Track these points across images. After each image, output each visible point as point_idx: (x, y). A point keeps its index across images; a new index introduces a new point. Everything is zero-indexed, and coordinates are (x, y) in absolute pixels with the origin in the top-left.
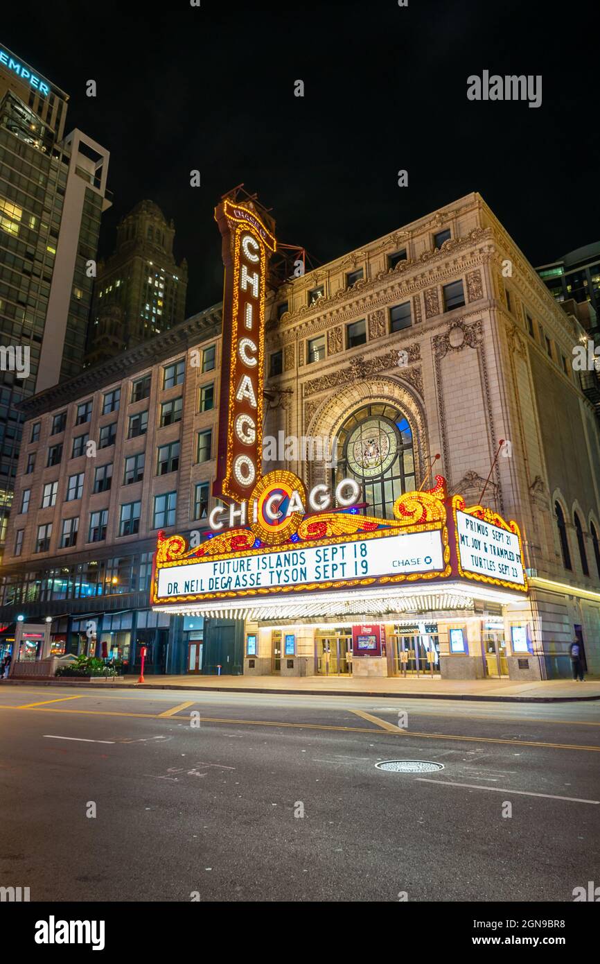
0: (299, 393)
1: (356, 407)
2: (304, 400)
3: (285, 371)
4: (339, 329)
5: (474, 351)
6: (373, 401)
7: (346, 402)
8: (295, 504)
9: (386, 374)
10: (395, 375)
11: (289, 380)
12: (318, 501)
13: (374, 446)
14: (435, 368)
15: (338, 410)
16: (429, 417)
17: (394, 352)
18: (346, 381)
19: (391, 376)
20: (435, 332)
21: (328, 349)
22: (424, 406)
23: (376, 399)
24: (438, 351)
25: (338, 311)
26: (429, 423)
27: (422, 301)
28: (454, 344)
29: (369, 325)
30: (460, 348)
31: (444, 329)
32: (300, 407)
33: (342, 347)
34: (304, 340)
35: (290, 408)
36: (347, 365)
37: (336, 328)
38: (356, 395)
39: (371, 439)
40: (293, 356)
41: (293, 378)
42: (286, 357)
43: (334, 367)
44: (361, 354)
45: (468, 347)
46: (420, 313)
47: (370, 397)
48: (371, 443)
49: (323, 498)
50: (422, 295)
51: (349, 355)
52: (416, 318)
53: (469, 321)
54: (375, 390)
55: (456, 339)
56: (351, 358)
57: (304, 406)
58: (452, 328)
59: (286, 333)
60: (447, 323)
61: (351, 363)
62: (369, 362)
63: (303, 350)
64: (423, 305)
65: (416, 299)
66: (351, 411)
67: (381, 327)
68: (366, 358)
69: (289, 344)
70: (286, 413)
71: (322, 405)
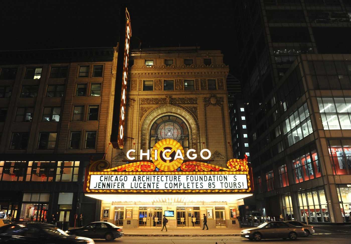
0: (139, 102)
1: (163, 115)
2: (140, 106)
3: (131, 90)
4: (161, 81)
5: (220, 107)
6: (172, 114)
7: (160, 111)
8: (179, 155)
9: (182, 105)
10: (186, 107)
11: (133, 95)
12: (191, 155)
13: (170, 133)
14: (204, 109)
15: (155, 114)
16: (200, 127)
17: (186, 98)
18: (162, 103)
19: (184, 107)
20: (205, 96)
21: (155, 88)
22: (198, 122)
23: (174, 114)
24: (206, 103)
25: (162, 73)
26: (200, 129)
27: (200, 82)
28: (212, 102)
29: (175, 83)
30: (215, 105)
31: (208, 96)
32: (138, 108)
33: (162, 88)
34: (143, 80)
35: (133, 107)
36: (164, 97)
37: (159, 80)
38: (165, 110)
39: (169, 130)
40: (136, 84)
41: (136, 95)
42: (132, 84)
43: (158, 96)
44: (171, 94)
45: (218, 105)
46: (198, 86)
47: (171, 113)
48: (169, 131)
49: (193, 155)
50: (199, 80)
51: (166, 93)
52: (196, 88)
53: (218, 96)
54: (174, 110)
55: (213, 101)
56: (167, 94)
57: (140, 108)
58: (212, 97)
59: (134, 74)
60: (210, 94)
61: (166, 96)
62: (175, 99)
63: (141, 84)
64: (200, 84)
65: (197, 81)
66: (161, 116)
67: (181, 86)
68: (174, 97)
69: (134, 79)
70: (131, 109)
71: (150, 110)
